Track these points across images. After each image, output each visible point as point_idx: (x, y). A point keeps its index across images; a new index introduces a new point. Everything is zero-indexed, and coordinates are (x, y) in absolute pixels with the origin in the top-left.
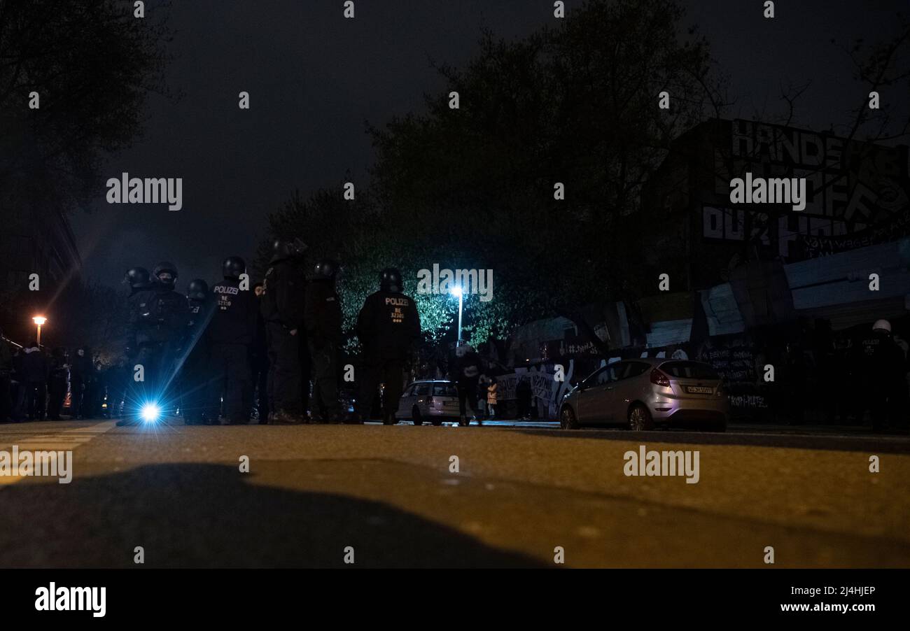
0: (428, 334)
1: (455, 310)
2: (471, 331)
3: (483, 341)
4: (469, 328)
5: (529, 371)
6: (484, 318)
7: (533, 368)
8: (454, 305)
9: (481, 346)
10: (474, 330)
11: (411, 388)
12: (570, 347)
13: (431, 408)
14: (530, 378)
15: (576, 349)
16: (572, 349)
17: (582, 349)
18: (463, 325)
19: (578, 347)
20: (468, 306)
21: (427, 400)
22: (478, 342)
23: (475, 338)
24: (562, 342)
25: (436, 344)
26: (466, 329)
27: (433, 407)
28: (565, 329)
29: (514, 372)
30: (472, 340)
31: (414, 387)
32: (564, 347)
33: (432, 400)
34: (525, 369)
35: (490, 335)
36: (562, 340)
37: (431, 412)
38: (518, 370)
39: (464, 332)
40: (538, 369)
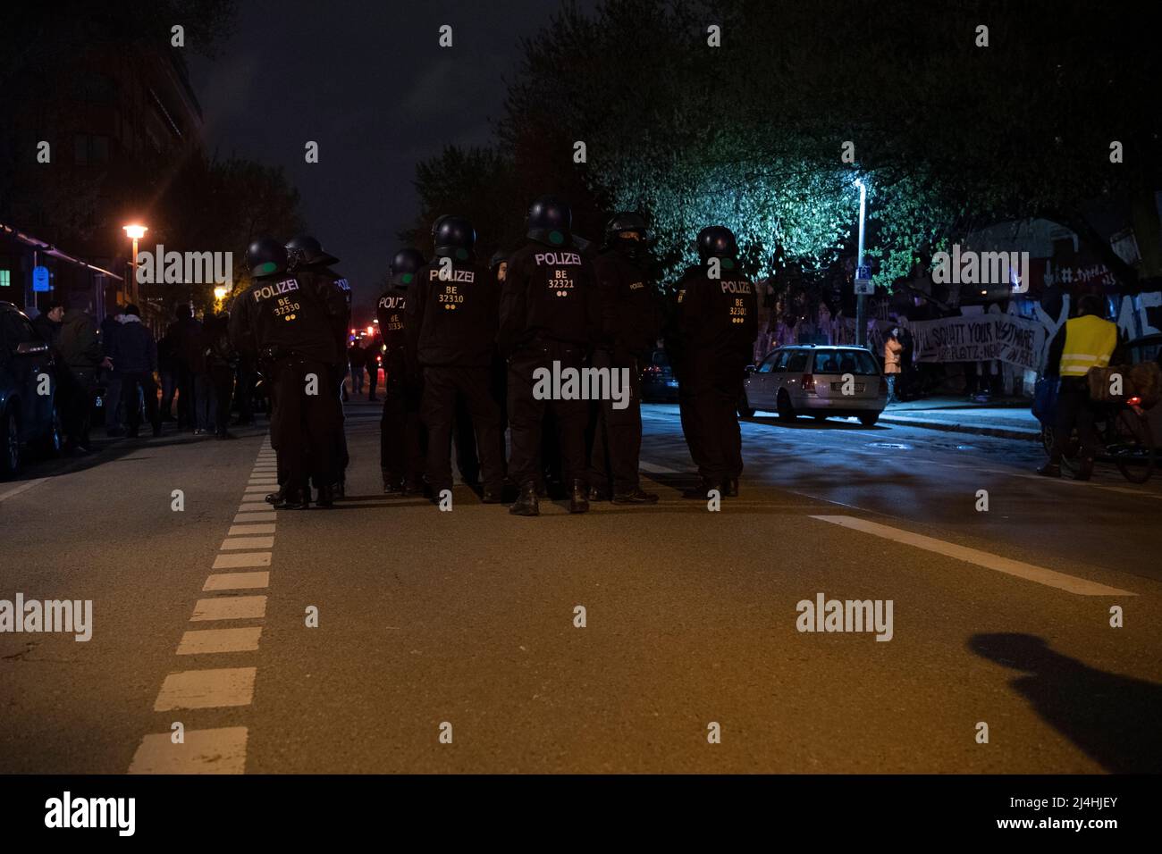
0: (806, 260)
1: (852, 217)
2: (882, 258)
3: (902, 274)
4: (877, 252)
5: (986, 312)
6: (903, 234)
7: (995, 307)
8: (850, 209)
9: (898, 282)
10: (886, 256)
11: (776, 355)
12: (1064, 272)
13: (810, 395)
14: (989, 324)
15: (1074, 275)
16: (1067, 275)
17: (1086, 275)
18: (868, 246)
19: (1079, 272)
20: (876, 215)
21: (803, 382)
22: (892, 276)
23: (886, 270)
24: (1048, 262)
25: (818, 277)
26: (872, 253)
27: (815, 393)
28: (1053, 239)
29: (960, 314)
30: (882, 273)
31: (781, 355)
32: (1053, 272)
33: (811, 380)
34: (980, 309)
35: (914, 262)
36: (1048, 258)
37: (811, 402)
38: (965, 310)
39: (867, 258)
40: (1004, 310)
